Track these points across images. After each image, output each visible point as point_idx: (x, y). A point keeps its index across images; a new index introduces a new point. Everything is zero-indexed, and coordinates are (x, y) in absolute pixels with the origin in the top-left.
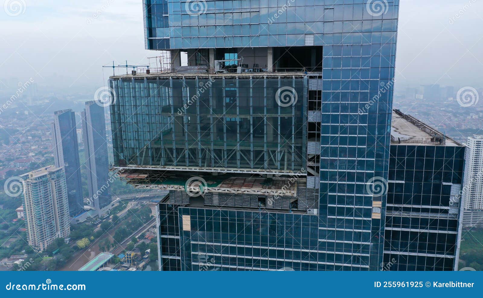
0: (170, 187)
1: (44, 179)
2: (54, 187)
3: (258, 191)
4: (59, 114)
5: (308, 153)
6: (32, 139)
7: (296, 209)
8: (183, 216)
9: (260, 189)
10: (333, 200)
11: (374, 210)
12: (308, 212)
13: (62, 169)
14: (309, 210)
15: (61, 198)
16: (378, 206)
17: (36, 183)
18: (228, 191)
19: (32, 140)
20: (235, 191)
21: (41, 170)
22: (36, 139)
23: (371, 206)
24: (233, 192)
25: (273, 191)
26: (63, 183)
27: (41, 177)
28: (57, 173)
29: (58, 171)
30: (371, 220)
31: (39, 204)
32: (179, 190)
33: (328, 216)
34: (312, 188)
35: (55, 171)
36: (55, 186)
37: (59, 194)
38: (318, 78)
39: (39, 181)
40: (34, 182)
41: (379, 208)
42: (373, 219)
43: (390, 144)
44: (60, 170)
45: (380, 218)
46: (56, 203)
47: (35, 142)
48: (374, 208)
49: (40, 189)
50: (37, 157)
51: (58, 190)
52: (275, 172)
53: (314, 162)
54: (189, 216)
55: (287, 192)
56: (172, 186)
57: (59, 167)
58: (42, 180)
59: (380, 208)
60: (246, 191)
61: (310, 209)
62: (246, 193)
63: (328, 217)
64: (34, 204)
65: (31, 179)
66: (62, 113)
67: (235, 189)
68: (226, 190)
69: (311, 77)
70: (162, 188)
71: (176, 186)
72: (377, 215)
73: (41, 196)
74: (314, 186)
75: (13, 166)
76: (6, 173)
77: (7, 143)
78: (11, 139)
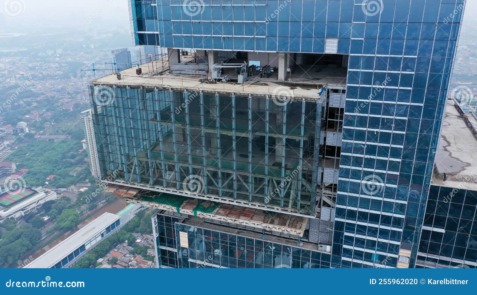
3: (257, 225)
4: (115, 53)
5: (324, 182)
7: (307, 240)
8: (180, 232)
9: (261, 222)
10: (349, 240)
11: (400, 260)
12: (320, 248)
14: (320, 246)
16: (406, 255)
18: (224, 219)
23: (397, 254)
24: (230, 221)
25: (275, 227)
32: (171, 211)
34: (326, 220)
38: (342, 93)
41: (407, 258)
43: (431, 184)
48: (400, 257)
52: (277, 209)
53: (332, 191)
54: (186, 234)
56: (163, 205)
59: (409, 258)
60: (245, 223)
63: (343, 258)
66: (118, 52)
67: (232, 219)
68: (222, 219)
69: (333, 91)
70: (153, 206)
71: (168, 207)
72: (404, 264)
74: (329, 218)
75: (80, 99)
76: (74, 105)
77: (75, 76)
78: (78, 72)
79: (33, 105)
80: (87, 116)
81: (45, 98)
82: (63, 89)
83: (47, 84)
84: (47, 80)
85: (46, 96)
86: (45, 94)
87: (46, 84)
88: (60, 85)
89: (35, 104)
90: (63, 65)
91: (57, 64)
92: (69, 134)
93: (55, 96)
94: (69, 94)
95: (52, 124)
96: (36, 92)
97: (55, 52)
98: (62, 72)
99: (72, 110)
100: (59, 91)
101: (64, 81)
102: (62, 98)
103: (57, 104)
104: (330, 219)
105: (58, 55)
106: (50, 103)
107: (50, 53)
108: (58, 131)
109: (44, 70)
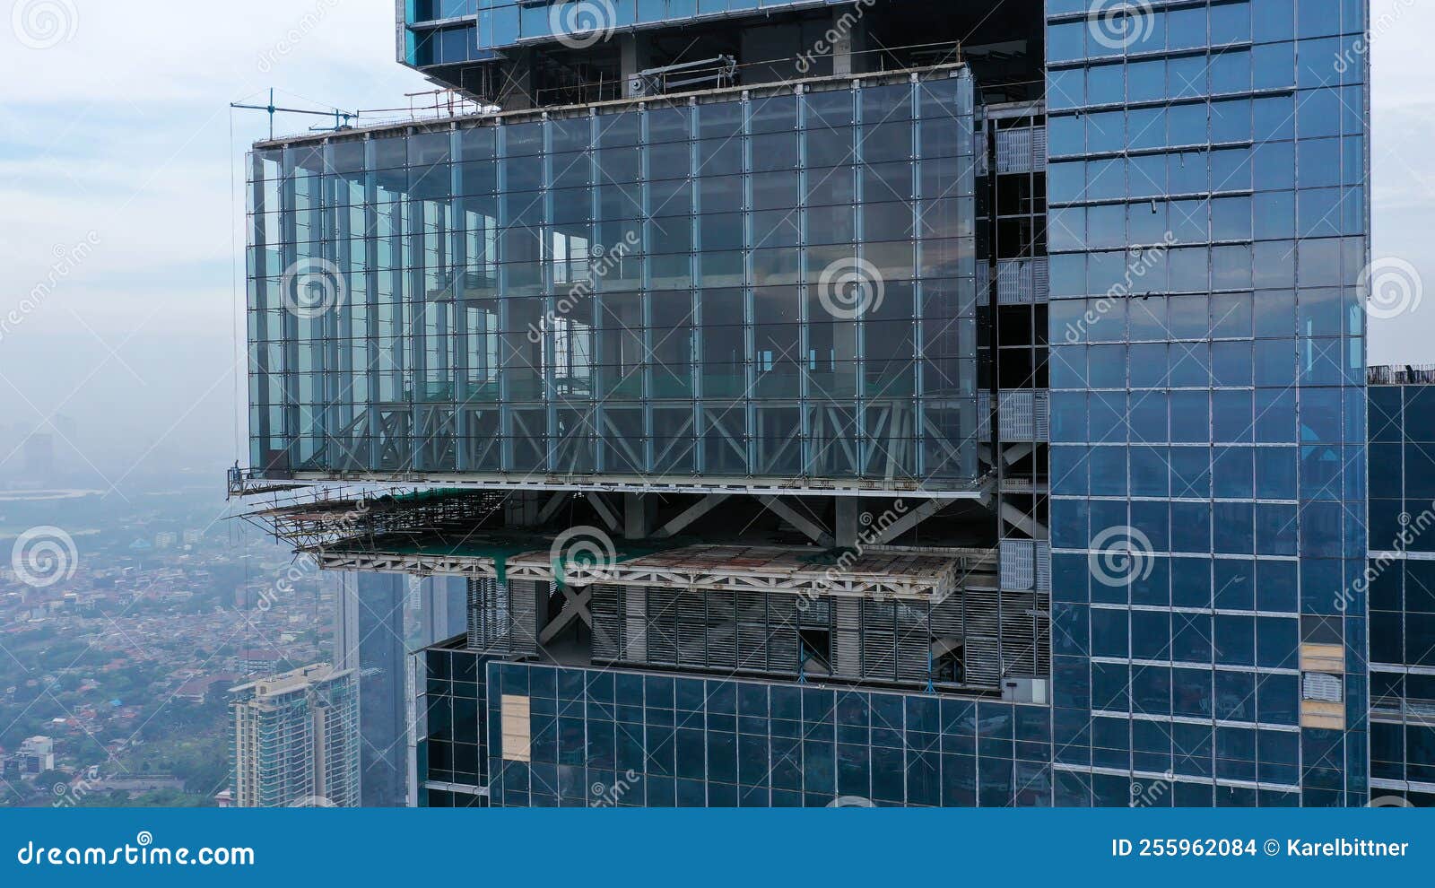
0: (442, 565)
1: (298, 702)
2: (322, 731)
3: (779, 581)
5: (1003, 439)
6: (296, 596)
7: (959, 686)
8: (505, 698)
11: (1310, 688)
12: (1007, 692)
13: (348, 675)
14: (1009, 685)
15: (340, 764)
16: (1326, 666)
17: (273, 713)
18: (660, 578)
19: (294, 598)
20: (689, 578)
21: (290, 676)
22: (308, 595)
23: (1296, 666)
24: (679, 583)
26: (350, 720)
27: (286, 697)
28: (336, 687)
29: (337, 681)
30: (1300, 731)
31: (275, 778)
33: (1093, 711)
34: (1023, 588)
35: (328, 682)
36: (327, 726)
37: (333, 752)
38: (1033, 125)
39: (281, 707)
40: (269, 708)
41: (1335, 679)
42: (1304, 729)
44: (344, 677)
45: (1339, 724)
46: (324, 779)
47: (301, 604)
48: (1307, 675)
49: (281, 734)
50: (298, 646)
51: (333, 738)
53: (1031, 482)
54: (526, 700)
55: (902, 585)
56: (450, 559)
57: (345, 668)
58: (288, 705)
59: (1339, 676)
61: (1012, 680)
62: (732, 586)
63: (1095, 713)
64: (262, 780)
65: (261, 702)
67: (687, 572)
68: (654, 578)
69: (1005, 123)
71: (465, 561)
72: (1330, 710)
73: (282, 755)
74: (1032, 579)
75: (233, 669)
76: (210, 686)
77: (227, 605)
78: (239, 594)
79: (85, 688)
80: (245, 701)
81: (124, 667)
82: (185, 640)
83: (139, 626)
84: (141, 615)
85: (132, 661)
86: (126, 657)
87: (136, 627)
88: (176, 629)
89: (91, 684)
90: (198, 573)
91: (180, 571)
92: (180, 775)
93: (155, 662)
94: (201, 654)
95: (133, 743)
96: (101, 649)
97: (180, 539)
98: (190, 594)
99: (201, 701)
100: (171, 647)
101: (192, 618)
102: (177, 667)
103: (158, 684)
104: (1035, 582)
105: (188, 547)
106: (137, 682)
107: (165, 539)
108: (146, 767)
109: (138, 589)
